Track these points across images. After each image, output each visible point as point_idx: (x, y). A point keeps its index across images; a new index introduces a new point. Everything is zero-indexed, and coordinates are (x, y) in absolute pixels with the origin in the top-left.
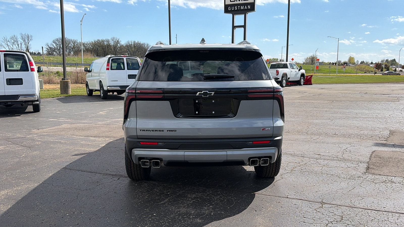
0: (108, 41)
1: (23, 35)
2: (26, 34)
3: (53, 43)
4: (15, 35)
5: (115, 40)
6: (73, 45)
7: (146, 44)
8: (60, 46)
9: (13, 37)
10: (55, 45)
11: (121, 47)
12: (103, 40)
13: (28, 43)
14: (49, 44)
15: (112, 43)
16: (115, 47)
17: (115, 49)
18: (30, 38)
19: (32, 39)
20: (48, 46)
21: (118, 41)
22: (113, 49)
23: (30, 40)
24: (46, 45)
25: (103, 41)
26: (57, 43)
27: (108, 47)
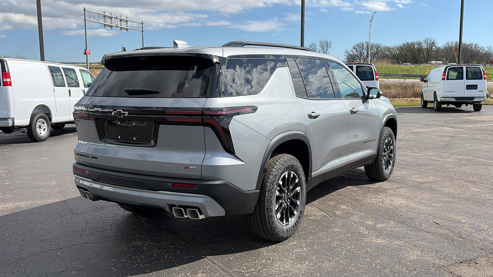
0: (420, 44)
1: (322, 41)
2: (325, 40)
3: (353, 49)
4: (314, 43)
5: (429, 42)
6: (376, 51)
7: (474, 44)
8: (361, 53)
9: (312, 45)
10: (355, 51)
11: (436, 50)
12: (413, 42)
13: (327, 51)
14: (349, 51)
15: (424, 46)
16: (429, 50)
17: (428, 53)
18: (329, 45)
19: (331, 46)
20: (348, 53)
21: (433, 42)
22: (425, 53)
23: (328, 47)
24: (345, 52)
25: (413, 44)
26: (358, 49)
27: (419, 51)
